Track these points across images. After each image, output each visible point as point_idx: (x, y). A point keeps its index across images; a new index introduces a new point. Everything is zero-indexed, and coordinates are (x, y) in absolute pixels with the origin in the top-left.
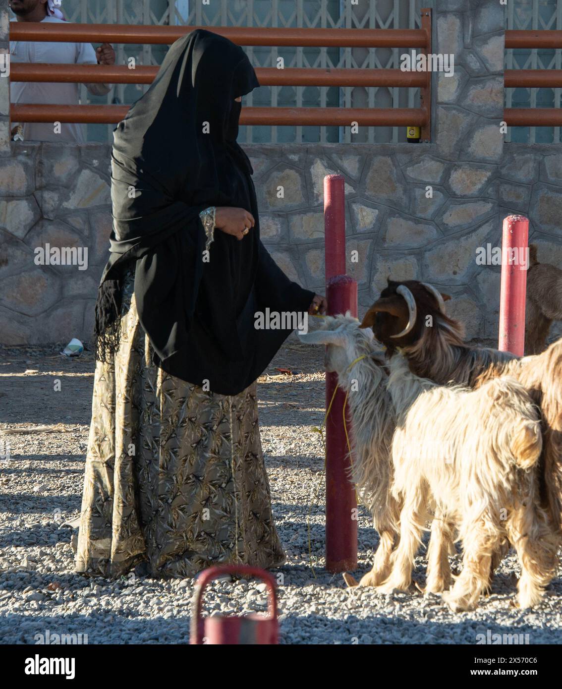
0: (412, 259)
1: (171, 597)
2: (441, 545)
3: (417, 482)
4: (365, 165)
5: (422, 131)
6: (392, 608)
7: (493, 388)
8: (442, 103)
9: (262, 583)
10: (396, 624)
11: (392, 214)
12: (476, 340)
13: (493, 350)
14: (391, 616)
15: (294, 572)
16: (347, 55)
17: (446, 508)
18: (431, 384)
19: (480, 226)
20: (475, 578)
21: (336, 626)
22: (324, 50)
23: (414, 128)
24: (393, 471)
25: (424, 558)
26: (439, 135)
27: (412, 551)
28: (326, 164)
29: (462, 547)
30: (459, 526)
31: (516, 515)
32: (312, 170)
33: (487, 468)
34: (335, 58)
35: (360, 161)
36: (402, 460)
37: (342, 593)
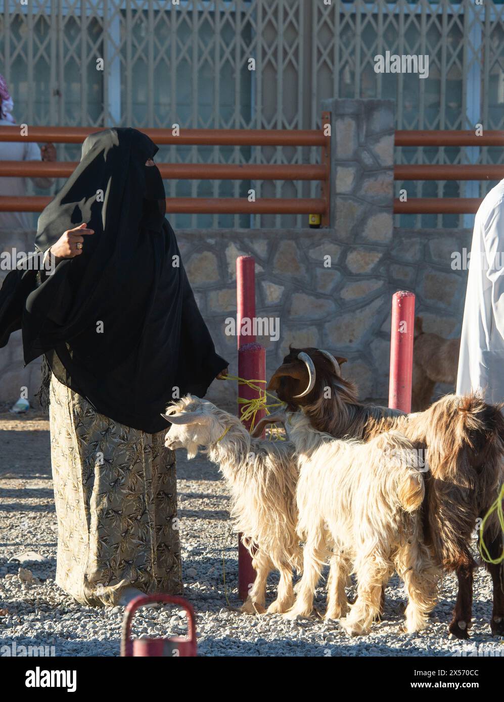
0: (314, 330)
1: (105, 622)
2: (338, 577)
3: (317, 522)
4: (273, 248)
5: (323, 218)
6: (296, 632)
7: (382, 440)
8: (340, 194)
9: (183, 610)
10: (300, 646)
11: (296, 290)
12: (369, 400)
13: (384, 408)
14: (295, 639)
15: (210, 601)
16: (257, 152)
17: (343, 544)
18: (330, 437)
19: (372, 301)
20: (367, 605)
21: (248, 648)
22: (237, 148)
23: (316, 215)
24: (298, 513)
25: (324, 588)
26: (337, 222)
27: (313, 582)
28: (239, 247)
29: (356, 579)
30: (354, 561)
31: (403, 551)
32: (227, 252)
33: (377, 510)
34: (247, 154)
35: (268, 244)
36: (304, 504)
37: (253, 619)
